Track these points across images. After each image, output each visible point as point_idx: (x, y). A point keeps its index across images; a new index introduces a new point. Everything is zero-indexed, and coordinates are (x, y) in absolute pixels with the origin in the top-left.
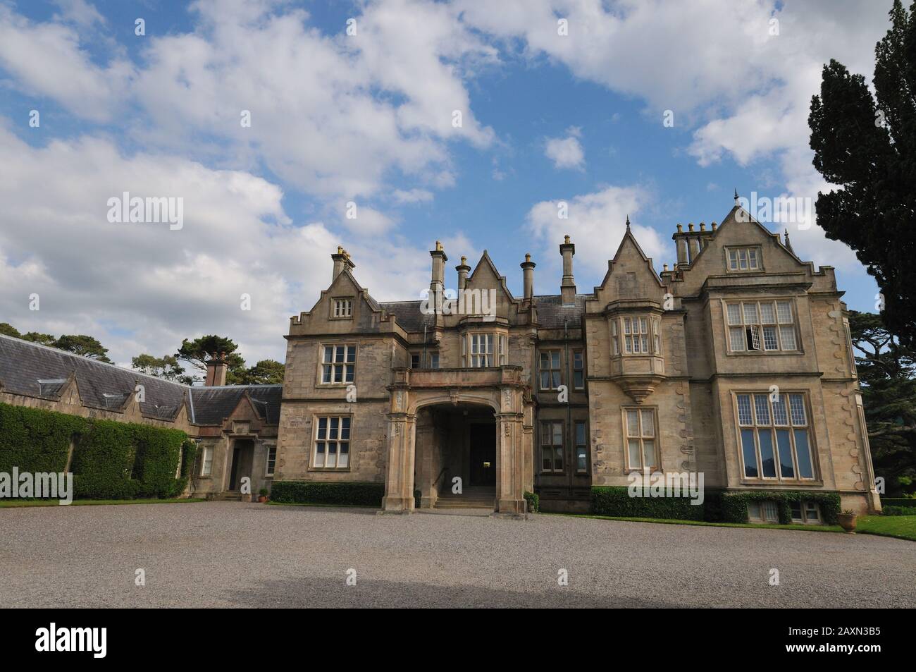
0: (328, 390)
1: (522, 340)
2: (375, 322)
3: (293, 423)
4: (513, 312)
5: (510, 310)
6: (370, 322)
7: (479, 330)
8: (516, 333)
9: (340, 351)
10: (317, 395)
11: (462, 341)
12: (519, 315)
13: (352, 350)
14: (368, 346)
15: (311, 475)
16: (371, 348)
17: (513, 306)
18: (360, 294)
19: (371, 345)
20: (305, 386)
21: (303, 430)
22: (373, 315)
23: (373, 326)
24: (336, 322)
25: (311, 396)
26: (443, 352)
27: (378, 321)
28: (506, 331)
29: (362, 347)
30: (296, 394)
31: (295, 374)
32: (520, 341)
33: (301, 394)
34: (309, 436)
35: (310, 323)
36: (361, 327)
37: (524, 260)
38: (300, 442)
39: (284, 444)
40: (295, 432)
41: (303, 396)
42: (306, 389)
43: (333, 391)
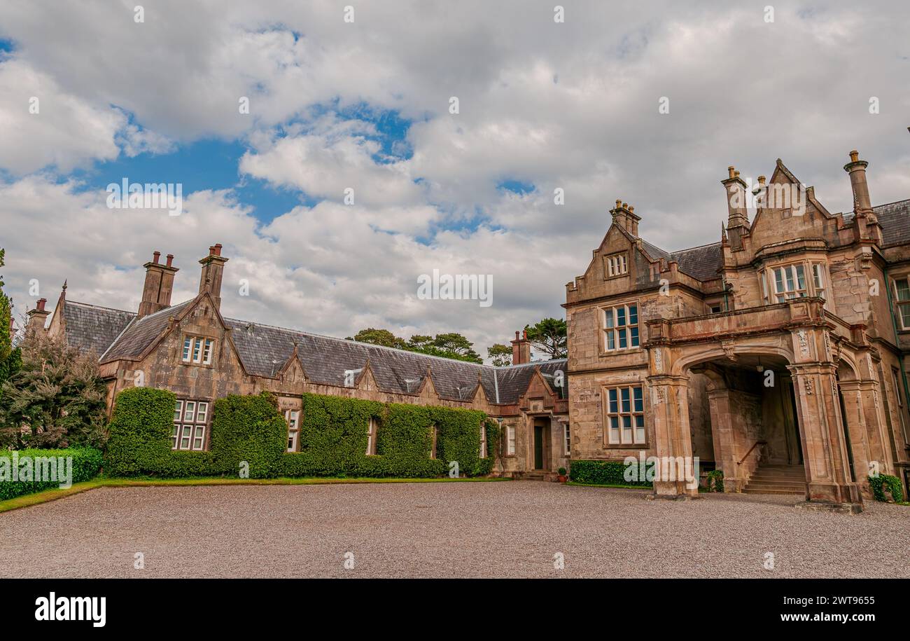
0: (612, 358)
1: (851, 265)
2: (655, 275)
3: (582, 397)
4: (830, 230)
5: (825, 228)
6: (649, 276)
7: (782, 261)
8: (838, 257)
9: (621, 312)
10: (603, 365)
11: (761, 279)
12: (839, 232)
13: (633, 310)
14: (650, 303)
15: (608, 452)
16: (653, 305)
17: (829, 223)
18: (634, 245)
19: (654, 302)
20: (590, 356)
21: (593, 404)
22: (651, 267)
23: (652, 280)
24: (612, 281)
25: (596, 366)
26: (739, 297)
27: (658, 272)
28: (823, 257)
29: (644, 305)
30: (582, 364)
31: (577, 344)
32: (846, 266)
33: (586, 365)
34: (600, 410)
35: (585, 287)
36: (639, 283)
37: (849, 161)
38: (591, 417)
39: (576, 419)
40: (586, 406)
41: (588, 367)
42: (590, 358)
43: (618, 358)
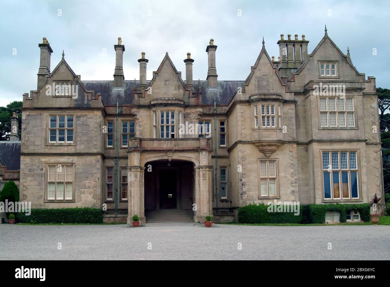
0: (54, 147)
1: (193, 115)
2: (88, 100)
3: (30, 170)
4: (186, 96)
5: (184, 94)
6: (83, 100)
7: (166, 108)
8: (188, 111)
9: (62, 119)
10: (47, 151)
11: (153, 115)
12: (190, 98)
13: (70, 120)
14: (83, 116)
15: (46, 204)
16: (85, 118)
17: (187, 92)
18: (76, 79)
19: (85, 116)
20: (38, 144)
21: (38, 175)
22: (86, 94)
23: (86, 102)
24: (58, 99)
25: (42, 151)
26: (139, 122)
27: (90, 99)
28: (182, 109)
29: (78, 117)
30: (31, 149)
31: (29, 135)
32: (191, 116)
33: (35, 150)
34: (43, 179)
35: (38, 98)
36: (77, 103)
38: (36, 183)
39: (25, 184)
40: (33, 176)
41: (36, 151)
42: (38, 145)
43: (59, 148)
